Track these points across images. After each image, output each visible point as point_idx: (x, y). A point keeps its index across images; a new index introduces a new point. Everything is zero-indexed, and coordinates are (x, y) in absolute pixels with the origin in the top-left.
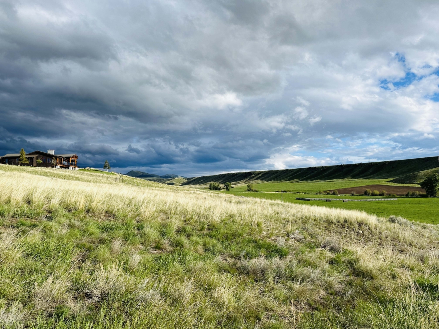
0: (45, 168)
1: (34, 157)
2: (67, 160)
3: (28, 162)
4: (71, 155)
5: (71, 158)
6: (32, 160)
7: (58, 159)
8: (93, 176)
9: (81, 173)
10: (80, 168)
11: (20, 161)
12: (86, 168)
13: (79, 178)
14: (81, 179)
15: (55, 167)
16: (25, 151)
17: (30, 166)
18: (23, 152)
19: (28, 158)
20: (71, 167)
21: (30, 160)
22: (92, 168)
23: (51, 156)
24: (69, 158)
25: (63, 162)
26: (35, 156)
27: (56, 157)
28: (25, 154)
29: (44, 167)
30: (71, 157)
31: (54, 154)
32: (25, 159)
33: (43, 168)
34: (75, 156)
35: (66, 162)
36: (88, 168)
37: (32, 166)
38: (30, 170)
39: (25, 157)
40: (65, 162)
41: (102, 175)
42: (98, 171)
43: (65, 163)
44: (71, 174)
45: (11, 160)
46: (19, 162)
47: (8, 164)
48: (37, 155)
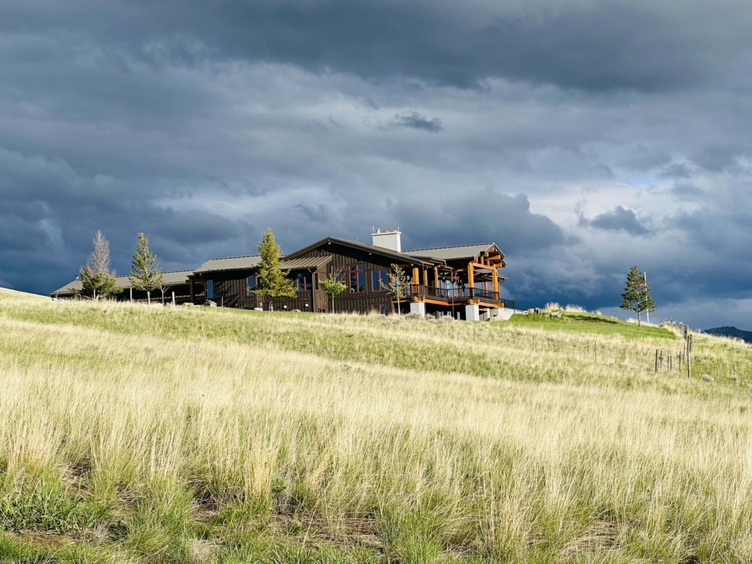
0: (355, 315)
1: (314, 269)
2: (460, 274)
3: (291, 291)
4: (473, 251)
5: (471, 265)
6: (309, 281)
7: (416, 271)
8: (557, 346)
9: (508, 335)
10: (518, 312)
11: (260, 287)
12: (543, 306)
13: (488, 360)
14: (493, 366)
15: (405, 308)
16: (276, 241)
17: (304, 309)
18: (272, 248)
19: (293, 275)
20: (476, 308)
21: (302, 281)
22: (570, 310)
23: (384, 260)
24: (462, 263)
25: (438, 283)
26: (320, 262)
27: (407, 266)
28: (278, 255)
29: (351, 311)
30: (471, 259)
31: (399, 250)
32: (279, 279)
33: (344, 315)
34: (492, 254)
35: (456, 286)
36: (552, 308)
37: (311, 310)
38: (281, 330)
39: (278, 267)
40: (448, 285)
41: (601, 339)
42: (596, 319)
43: (450, 288)
44: (455, 342)
45: (227, 284)
46: (257, 292)
47: (213, 304)
48: (329, 258)
